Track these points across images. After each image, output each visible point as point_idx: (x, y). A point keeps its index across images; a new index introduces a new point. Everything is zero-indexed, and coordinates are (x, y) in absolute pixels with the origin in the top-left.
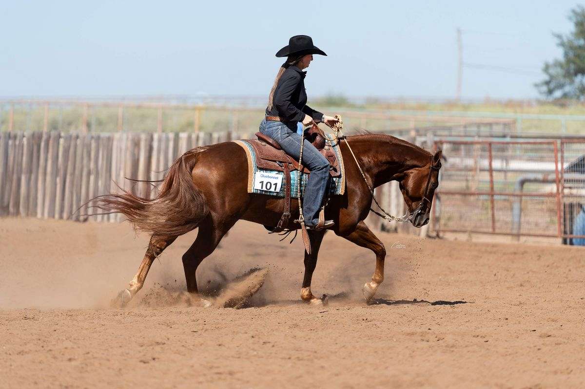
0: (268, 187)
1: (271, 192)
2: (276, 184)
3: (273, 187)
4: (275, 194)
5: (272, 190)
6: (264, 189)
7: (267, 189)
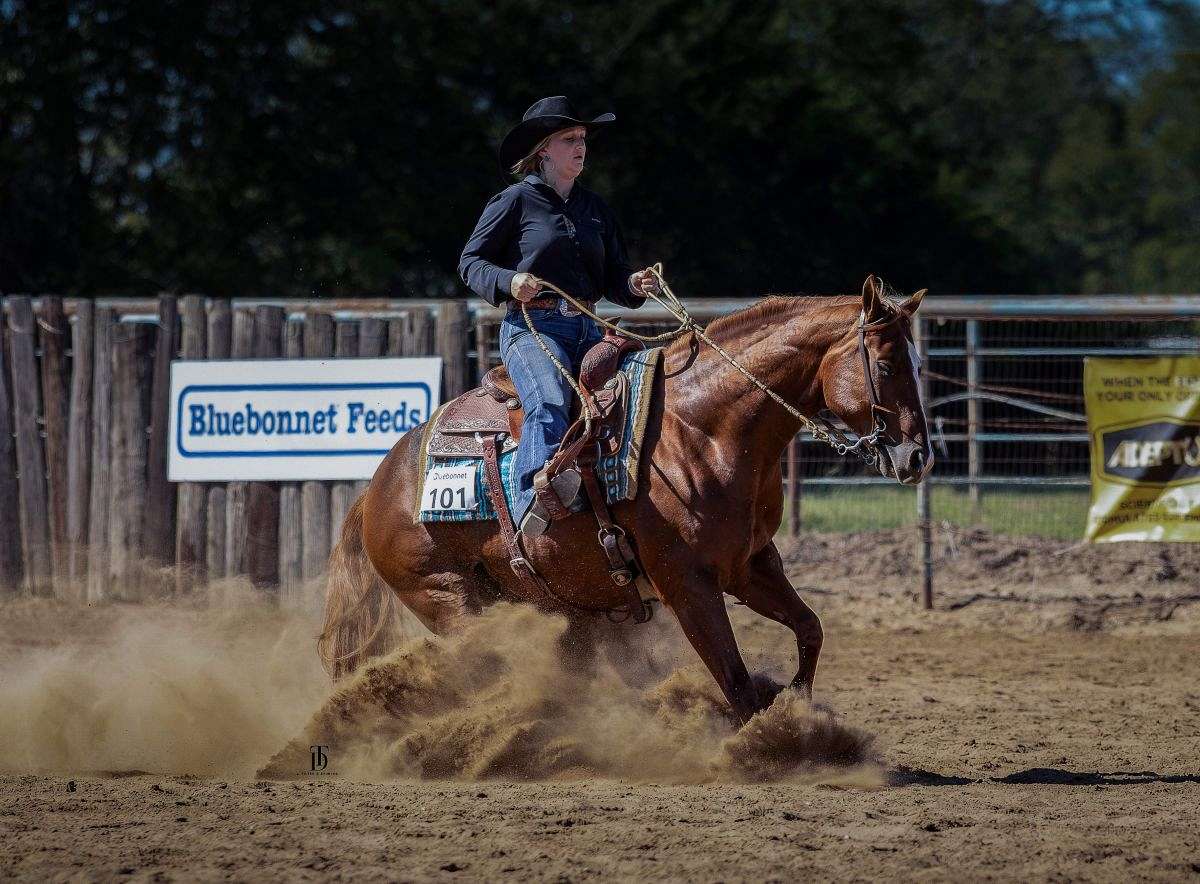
0: (446, 503)
1: (457, 512)
2: (462, 491)
3: (457, 498)
4: (468, 517)
5: (456, 505)
6: (438, 507)
7: (444, 507)
